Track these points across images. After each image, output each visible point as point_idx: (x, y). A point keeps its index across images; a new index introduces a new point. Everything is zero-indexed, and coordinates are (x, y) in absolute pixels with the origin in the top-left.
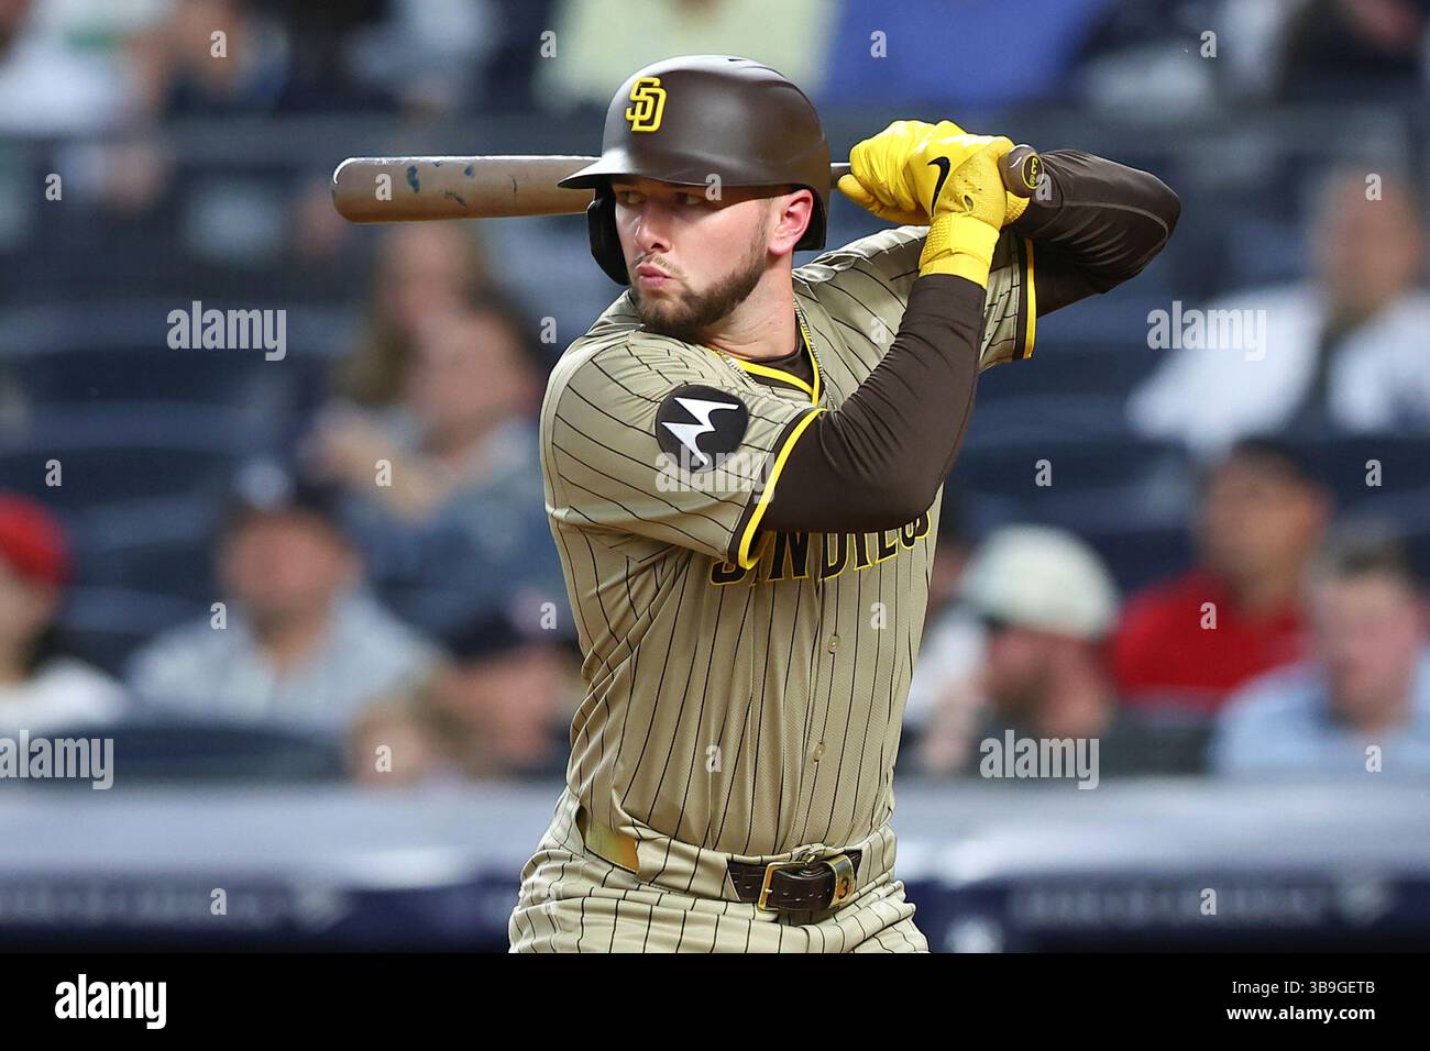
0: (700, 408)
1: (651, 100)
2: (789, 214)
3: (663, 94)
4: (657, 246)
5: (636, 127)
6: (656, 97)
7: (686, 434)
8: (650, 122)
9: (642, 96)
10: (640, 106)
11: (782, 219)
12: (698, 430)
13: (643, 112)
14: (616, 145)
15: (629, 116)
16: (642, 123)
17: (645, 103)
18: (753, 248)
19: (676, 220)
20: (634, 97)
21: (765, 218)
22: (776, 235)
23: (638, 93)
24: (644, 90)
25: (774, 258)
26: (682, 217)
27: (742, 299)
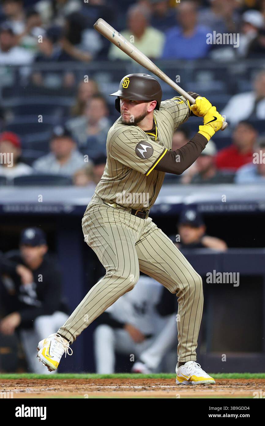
0: (144, 147)
1: (127, 82)
2: (152, 105)
3: (129, 81)
4: (125, 109)
5: (124, 87)
6: (128, 82)
7: (141, 152)
8: (126, 86)
9: (125, 81)
10: (125, 83)
11: (150, 106)
12: (144, 151)
13: (125, 84)
14: (120, 89)
15: (123, 85)
16: (125, 86)
17: (126, 83)
18: (144, 111)
19: (130, 105)
20: (124, 81)
21: (147, 105)
22: (149, 108)
23: (125, 80)
24: (126, 80)
25: (149, 113)
26: (131, 104)
27: (142, 119)
